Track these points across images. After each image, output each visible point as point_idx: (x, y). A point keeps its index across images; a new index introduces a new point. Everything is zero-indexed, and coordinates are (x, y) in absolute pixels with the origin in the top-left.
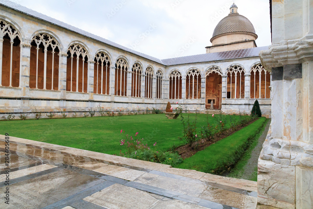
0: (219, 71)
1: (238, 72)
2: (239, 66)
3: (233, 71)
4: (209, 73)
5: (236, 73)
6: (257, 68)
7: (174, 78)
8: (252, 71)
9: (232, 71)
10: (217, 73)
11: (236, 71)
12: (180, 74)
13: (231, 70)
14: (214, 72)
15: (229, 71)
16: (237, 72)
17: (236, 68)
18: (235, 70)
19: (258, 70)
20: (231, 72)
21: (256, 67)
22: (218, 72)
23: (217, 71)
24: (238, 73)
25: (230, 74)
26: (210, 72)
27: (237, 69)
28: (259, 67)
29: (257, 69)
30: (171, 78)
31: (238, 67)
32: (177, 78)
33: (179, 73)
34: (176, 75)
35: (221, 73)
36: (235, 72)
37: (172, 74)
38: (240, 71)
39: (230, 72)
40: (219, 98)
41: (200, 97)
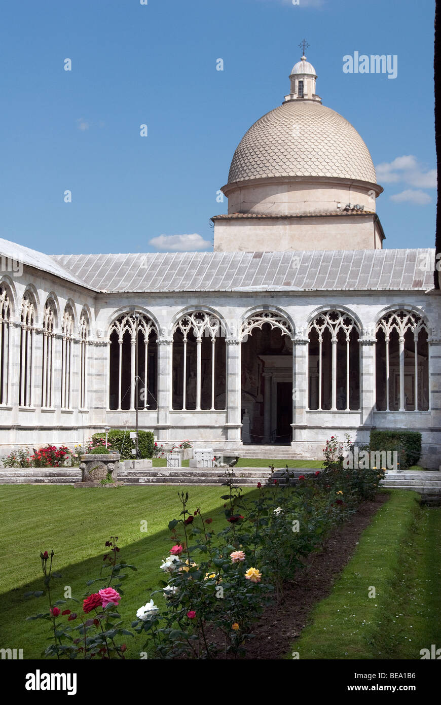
0: (284, 324)
1: (341, 329)
2: (343, 314)
3: (326, 325)
4: (253, 326)
5: (334, 333)
6: (394, 321)
7: (127, 336)
8: (380, 329)
9: (323, 327)
10: (278, 330)
11: (334, 326)
12: (150, 323)
13: (320, 322)
14: (267, 325)
15: (315, 325)
16: (337, 330)
17: (334, 316)
18: (331, 322)
19: (397, 327)
20: (320, 330)
21: (391, 320)
22: (281, 326)
23: (279, 322)
24: (341, 334)
25: (318, 334)
26: (256, 325)
27: (337, 322)
28: (398, 319)
29: (392, 324)
30: (114, 336)
31: (340, 314)
32: (141, 336)
33: (147, 320)
34: (134, 326)
35: (289, 329)
36: (331, 329)
37: (120, 321)
38: (345, 327)
39: (317, 327)
40: (262, 404)
41: (221, 404)
